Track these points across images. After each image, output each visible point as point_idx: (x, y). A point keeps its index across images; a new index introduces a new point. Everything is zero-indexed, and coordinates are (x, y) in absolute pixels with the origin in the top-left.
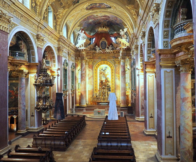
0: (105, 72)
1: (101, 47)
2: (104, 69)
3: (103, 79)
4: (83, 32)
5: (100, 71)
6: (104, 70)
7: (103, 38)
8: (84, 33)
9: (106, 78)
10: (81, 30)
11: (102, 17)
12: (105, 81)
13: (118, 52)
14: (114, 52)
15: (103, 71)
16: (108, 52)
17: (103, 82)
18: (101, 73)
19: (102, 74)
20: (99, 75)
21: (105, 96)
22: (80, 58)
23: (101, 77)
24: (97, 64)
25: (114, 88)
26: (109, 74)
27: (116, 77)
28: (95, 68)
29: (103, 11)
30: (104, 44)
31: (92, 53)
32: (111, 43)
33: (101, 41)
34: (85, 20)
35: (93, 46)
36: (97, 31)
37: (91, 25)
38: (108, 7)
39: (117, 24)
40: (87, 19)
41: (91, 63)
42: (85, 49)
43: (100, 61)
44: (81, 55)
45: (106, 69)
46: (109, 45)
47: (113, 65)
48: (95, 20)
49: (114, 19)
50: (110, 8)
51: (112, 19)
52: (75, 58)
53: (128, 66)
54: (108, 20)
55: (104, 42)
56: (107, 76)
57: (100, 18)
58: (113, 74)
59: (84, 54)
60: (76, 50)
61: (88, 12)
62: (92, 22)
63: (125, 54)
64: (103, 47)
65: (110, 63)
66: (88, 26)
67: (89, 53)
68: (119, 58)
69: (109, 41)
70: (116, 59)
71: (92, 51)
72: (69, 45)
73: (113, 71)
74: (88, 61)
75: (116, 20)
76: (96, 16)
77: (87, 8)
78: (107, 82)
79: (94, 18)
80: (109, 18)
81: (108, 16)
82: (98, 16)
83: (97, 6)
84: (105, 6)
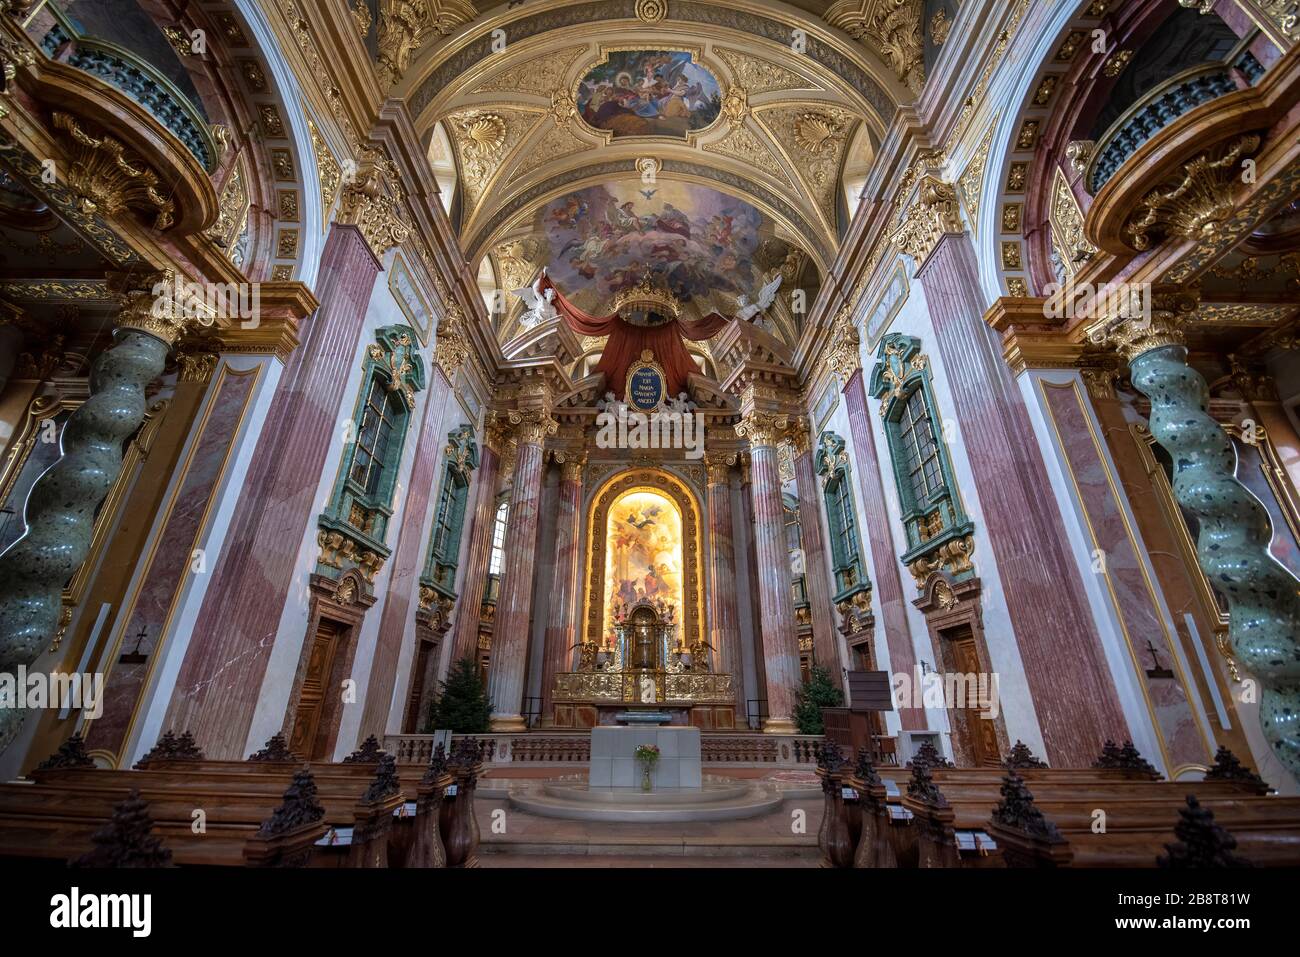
0: (647, 537)
1: (635, 398)
2: (641, 518)
3: (637, 574)
4: (549, 300)
5: (620, 527)
6: (640, 527)
7: (648, 355)
8: (553, 303)
9: (651, 568)
10: (537, 284)
11: (652, 234)
12: (647, 582)
13: (720, 420)
15: (635, 530)
17: (636, 588)
18: (622, 542)
19: (632, 543)
20: (615, 551)
21: (651, 665)
22: (514, 417)
23: (624, 561)
24: (605, 482)
25: (700, 622)
26: (667, 546)
27: (713, 552)
28: (596, 503)
29: (663, 160)
30: (649, 385)
31: (583, 419)
32: (686, 379)
33: (634, 371)
34: (564, 217)
35: (591, 389)
36: (617, 307)
37: (589, 284)
38: (701, 110)
39: (719, 282)
40: (576, 217)
41: (575, 474)
42: (548, 369)
43: (623, 468)
44: (525, 398)
45: (651, 518)
46: (673, 392)
47: (692, 491)
48: (615, 253)
49: (711, 240)
50: (709, 113)
51: (700, 242)
52: (487, 418)
53: (785, 482)
54: (673, 265)
55: (650, 374)
56: (657, 556)
57: (640, 244)
58: (697, 538)
59: (540, 397)
60: (500, 372)
61: (586, 149)
62: (595, 261)
63: (775, 407)
64: (643, 397)
65: (678, 482)
66: (575, 288)
67: (568, 418)
68: (739, 429)
69: (678, 365)
70: (714, 457)
71: (582, 410)
72: (458, 280)
73: (697, 523)
74: (560, 459)
75: (720, 241)
76: (622, 216)
77: (588, 105)
78: (656, 590)
79: (609, 229)
80: (687, 235)
81: (682, 218)
82: (631, 214)
83: (642, 103)
84: (687, 102)
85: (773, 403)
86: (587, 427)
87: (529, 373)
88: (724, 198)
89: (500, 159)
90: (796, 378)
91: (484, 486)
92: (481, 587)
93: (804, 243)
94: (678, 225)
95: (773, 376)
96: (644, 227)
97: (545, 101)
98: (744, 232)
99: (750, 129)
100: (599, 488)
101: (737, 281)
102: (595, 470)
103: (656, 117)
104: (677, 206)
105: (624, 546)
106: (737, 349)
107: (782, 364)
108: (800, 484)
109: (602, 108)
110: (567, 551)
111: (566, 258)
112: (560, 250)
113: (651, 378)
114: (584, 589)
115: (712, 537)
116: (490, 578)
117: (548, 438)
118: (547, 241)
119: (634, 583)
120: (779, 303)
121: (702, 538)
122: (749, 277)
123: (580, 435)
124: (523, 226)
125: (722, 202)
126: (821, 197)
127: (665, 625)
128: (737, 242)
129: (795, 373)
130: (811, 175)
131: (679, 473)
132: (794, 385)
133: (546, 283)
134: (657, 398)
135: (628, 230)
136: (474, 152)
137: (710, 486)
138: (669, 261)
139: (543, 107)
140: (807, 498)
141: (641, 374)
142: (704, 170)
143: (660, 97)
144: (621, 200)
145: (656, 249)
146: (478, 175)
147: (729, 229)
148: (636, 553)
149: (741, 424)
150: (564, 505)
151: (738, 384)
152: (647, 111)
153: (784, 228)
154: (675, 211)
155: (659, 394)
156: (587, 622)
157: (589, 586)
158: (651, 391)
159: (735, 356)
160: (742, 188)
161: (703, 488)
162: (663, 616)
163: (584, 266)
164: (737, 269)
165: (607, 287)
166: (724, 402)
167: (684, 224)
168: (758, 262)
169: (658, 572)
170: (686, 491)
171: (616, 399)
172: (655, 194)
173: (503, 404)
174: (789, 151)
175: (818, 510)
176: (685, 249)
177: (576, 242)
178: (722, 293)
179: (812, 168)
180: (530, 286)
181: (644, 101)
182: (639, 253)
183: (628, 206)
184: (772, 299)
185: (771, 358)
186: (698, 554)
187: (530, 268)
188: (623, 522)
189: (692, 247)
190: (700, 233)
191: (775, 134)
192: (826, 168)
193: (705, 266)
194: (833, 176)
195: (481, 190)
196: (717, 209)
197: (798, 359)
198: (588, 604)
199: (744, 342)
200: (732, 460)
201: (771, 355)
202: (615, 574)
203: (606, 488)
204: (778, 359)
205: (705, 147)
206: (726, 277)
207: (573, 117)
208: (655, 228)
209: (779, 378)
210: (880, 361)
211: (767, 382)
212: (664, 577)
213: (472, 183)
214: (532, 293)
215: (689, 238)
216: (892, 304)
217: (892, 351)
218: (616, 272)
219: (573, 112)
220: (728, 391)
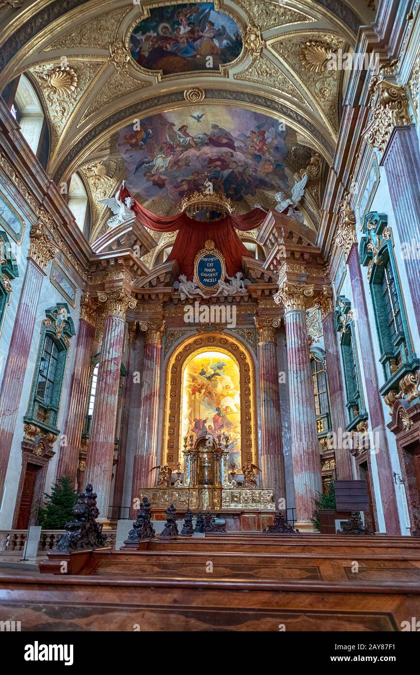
0: (215, 386)
1: (201, 279)
2: (210, 372)
3: (207, 414)
4: (129, 206)
5: (194, 379)
6: (209, 378)
7: (210, 245)
8: (132, 208)
9: (218, 409)
10: (118, 194)
11: (206, 149)
12: (215, 421)
14: (250, 296)
15: (206, 381)
16: (226, 298)
17: (207, 425)
18: (195, 390)
19: (203, 391)
20: (190, 398)
21: (211, 482)
22: (101, 296)
23: (197, 404)
24: (179, 344)
25: (253, 450)
26: (230, 392)
27: (263, 396)
28: (173, 361)
29: (205, 90)
30: (211, 268)
31: (161, 297)
32: (240, 260)
33: (200, 257)
34: (134, 141)
35: (167, 273)
36: (183, 208)
37: (161, 192)
38: (228, 48)
39: (263, 183)
40: (144, 140)
41: (156, 339)
42: (127, 259)
43: (192, 333)
44: (111, 282)
45: (218, 371)
46: (232, 273)
47: (246, 348)
48: (179, 167)
49: (251, 150)
50: (234, 49)
51: (244, 153)
52: (83, 298)
53: (316, 339)
54: (226, 172)
55: (212, 259)
56: (222, 400)
57: (198, 157)
58: (251, 385)
59: (121, 280)
60: (91, 264)
61: (143, 87)
62: (164, 174)
63: (304, 279)
64: (207, 278)
65: (236, 342)
66: (152, 195)
67: (150, 296)
68: (276, 299)
69: (233, 251)
70: (262, 321)
71: (161, 289)
72: (46, 194)
73: (251, 374)
74: (144, 327)
75: (259, 151)
76: (180, 137)
77: (139, 52)
78: (222, 426)
79: (171, 148)
80: (233, 148)
81: (227, 135)
82: (187, 135)
83: (182, 46)
84: (216, 43)
85: (301, 276)
86: (165, 303)
87: (112, 263)
88: (257, 116)
89: (75, 100)
90: (321, 255)
91: (81, 350)
92: (81, 426)
93: (317, 146)
94: (225, 141)
95: (302, 254)
96: (198, 144)
97: (104, 51)
98: (275, 142)
99: (268, 59)
100: (175, 350)
101: (276, 181)
102: (172, 335)
103: (194, 56)
104: (221, 126)
105: (197, 393)
106: (274, 235)
107: (309, 244)
108: (326, 339)
109: (150, 53)
110: (150, 398)
111: (140, 173)
112: (135, 167)
113: (214, 262)
114: (164, 426)
115: (262, 384)
116: (89, 418)
117: (128, 311)
118: (124, 161)
119: (205, 421)
120: (308, 197)
121: (254, 384)
122: (284, 178)
123: (159, 309)
124: (102, 150)
125: (255, 119)
126: (327, 108)
127: (222, 452)
128: (271, 150)
129: (319, 252)
130: (317, 91)
131: (236, 335)
132: (319, 261)
133: (124, 194)
134: (218, 277)
135: (187, 147)
136: (56, 96)
137: (261, 344)
138: (223, 170)
139: (103, 56)
140: (330, 350)
141: (206, 260)
142: (238, 95)
143: (195, 40)
144: (178, 125)
145: (211, 161)
146: (60, 114)
147: (264, 140)
148: (207, 398)
149: (278, 294)
150: (148, 363)
151: (275, 262)
152: (186, 52)
153: (304, 135)
154: (221, 129)
155: (220, 274)
156: (166, 451)
157: (167, 424)
158: (214, 272)
159: (273, 241)
160: (268, 107)
161: (255, 346)
162: (220, 445)
163: (156, 178)
164: (275, 172)
165: (177, 193)
166: (270, 278)
167: (230, 140)
168: (289, 165)
169: (223, 413)
170: (242, 349)
171: (188, 280)
172: (203, 117)
173: (95, 287)
174: (299, 73)
175: (338, 359)
176: (233, 159)
177: (147, 160)
178: (266, 192)
179: (318, 85)
180: (114, 196)
181: (183, 45)
182: (198, 166)
183: (183, 129)
184: (302, 194)
185: (300, 241)
186: (251, 398)
187: (113, 182)
188: (196, 375)
189: (239, 157)
190: (242, 145)
191: (286, 60)
192: (329, 85)
193: (250, 171)
194: (335, 90)
195: (63, 126)
196: (253, 125)
197: (320, 240)
198: (167, 438)
199: (279, 229)
200: (276, 324)
201: (300, 238)
202: (190, 415)
203: (180, 349)
204: (306, 241)
205: (237, 76)
206: (267, 179)
207: (129, 62)
208: (207, 144)
209: (306, 256)
210: (365, 235)
211: (297, 259)
212: (228, 416)
213: (56, 119)
214: (115, 202)
215: (235, 150)
216: (371, 189)
217: (372, 227)
218: (182, 181)
219: (128, 58)
220: (269, 268)
